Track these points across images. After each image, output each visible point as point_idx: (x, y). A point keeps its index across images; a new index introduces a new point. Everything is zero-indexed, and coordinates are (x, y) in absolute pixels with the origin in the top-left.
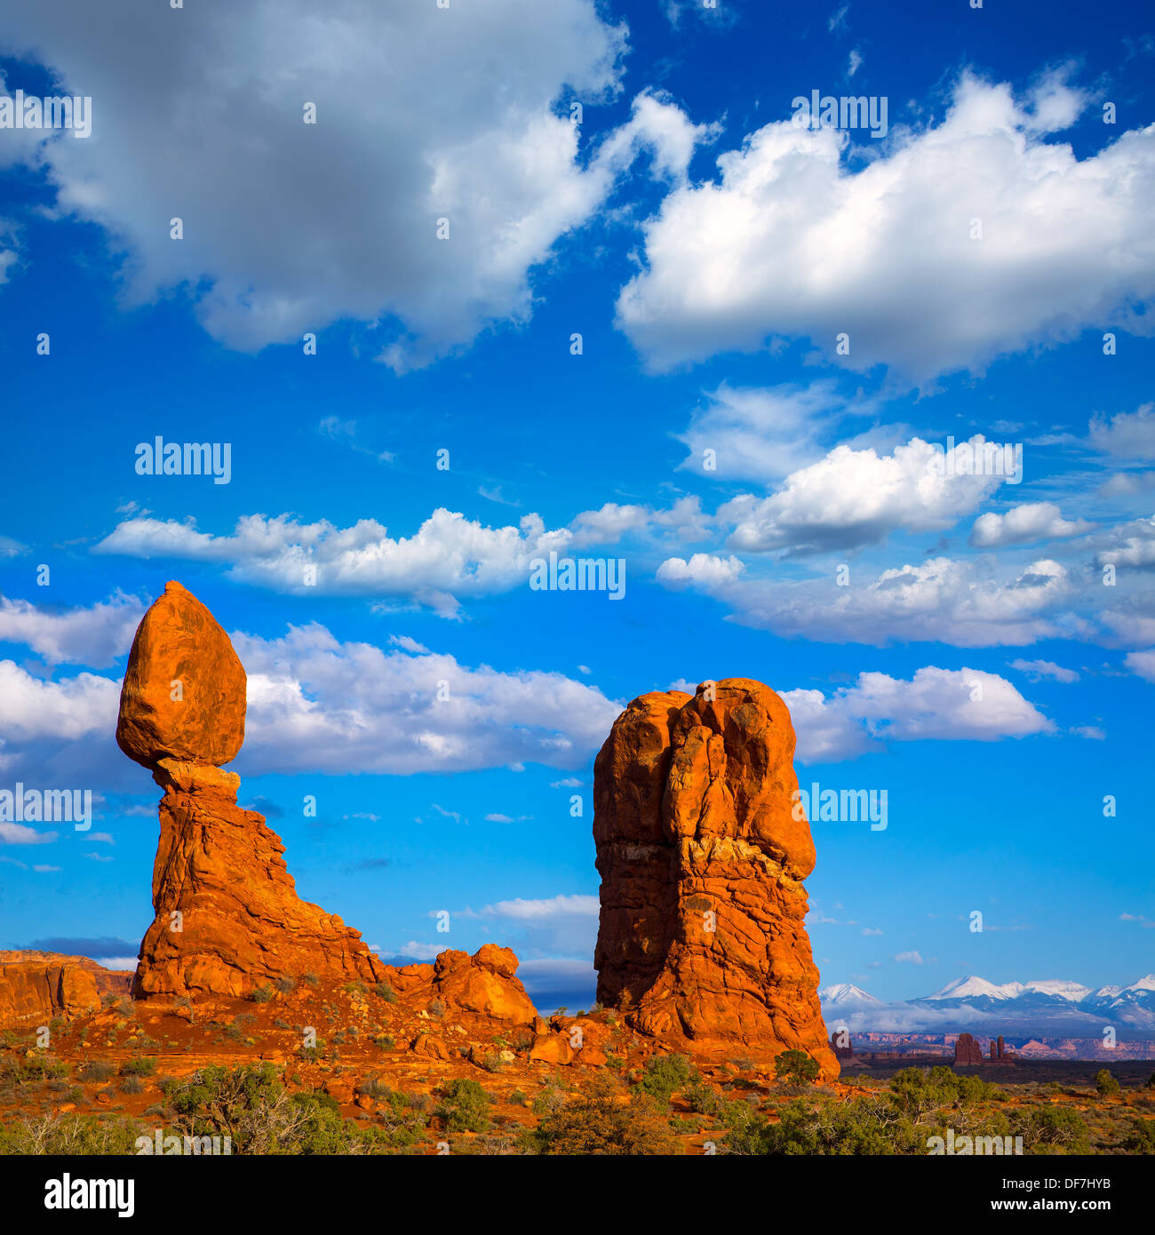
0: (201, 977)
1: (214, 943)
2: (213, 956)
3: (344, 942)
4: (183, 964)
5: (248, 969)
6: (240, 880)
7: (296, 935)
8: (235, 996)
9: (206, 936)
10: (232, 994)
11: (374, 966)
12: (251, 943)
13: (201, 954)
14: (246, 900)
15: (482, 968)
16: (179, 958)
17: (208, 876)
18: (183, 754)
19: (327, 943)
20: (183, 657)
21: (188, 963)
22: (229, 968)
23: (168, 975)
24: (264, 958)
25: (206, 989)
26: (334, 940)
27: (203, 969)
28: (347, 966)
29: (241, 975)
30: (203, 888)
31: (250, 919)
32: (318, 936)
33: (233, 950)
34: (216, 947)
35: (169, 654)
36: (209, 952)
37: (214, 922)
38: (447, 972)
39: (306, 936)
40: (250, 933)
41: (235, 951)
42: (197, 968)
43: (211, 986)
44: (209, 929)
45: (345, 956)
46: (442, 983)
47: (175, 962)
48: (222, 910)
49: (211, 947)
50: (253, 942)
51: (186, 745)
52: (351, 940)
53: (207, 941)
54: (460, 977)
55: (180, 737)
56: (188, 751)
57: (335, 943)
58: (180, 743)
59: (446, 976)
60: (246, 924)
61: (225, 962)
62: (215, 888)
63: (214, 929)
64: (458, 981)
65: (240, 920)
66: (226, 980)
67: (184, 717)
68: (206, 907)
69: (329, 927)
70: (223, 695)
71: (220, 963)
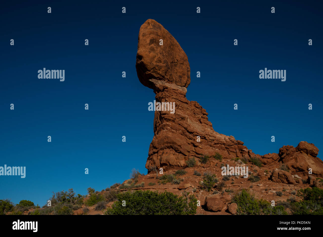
0: (165, 159)
1: (170, 143)
2: (170, 149)
3: (236, 146)
4: (159, 154)
5: (187, 154)
6: (183, 118)
7: (213, 143)
8: (181, 166)
9: (167, 140)
10: (180, 165)
11: (250, 154)
12: (189, 144)
13: (166, 149)
14: (186, 126)
15: (302, 151)
16: (157, 152)
17: (166, 115)
18: (159, 76)
19: (228, 147)
20: (152, 37)
21: (161, 154)
22: (177, 154)
23: (154, 160)
24: (195, 149)
25: (168, 164)
26: (231, 146)
27: (166, 155)
28: (238, 155)
29: (183, 156)
30: (165, 121)
31: (188, 134)
32: (224, 144)
33: (179, 146)
34: (171, 144)
35: (146, 36)
36: (168, 147)
37: (170, 135)
38: (284, 155)
39: (218, 144)
40: (188, 140)
41: (180, 146)
42: (164, 155)
43: (170, 162)
44: (168, 137)
45: (237, 151)
46: (284, 160)
47: (156, 154)
48: (174, 129)
49: (169, 145)
50: (190, 143)
51: (159, 72)
52: (239, 145)
53: (167, 143)
54: (292, 156)
55: (154, 67)
56: (160, 75)
57: (232, 147)
58: (156, 71)
59: (285, 157)
60: (186, 136)
61: (176, 151)
62: (170, 120)
63: (169, 137)
64: (291, 158)
65: (183, 134)
66: (177, 159)
67: (156, 60)
68: (167, 129)
69: (228, 140)
70: (177, 60)
71: (174, 152)
